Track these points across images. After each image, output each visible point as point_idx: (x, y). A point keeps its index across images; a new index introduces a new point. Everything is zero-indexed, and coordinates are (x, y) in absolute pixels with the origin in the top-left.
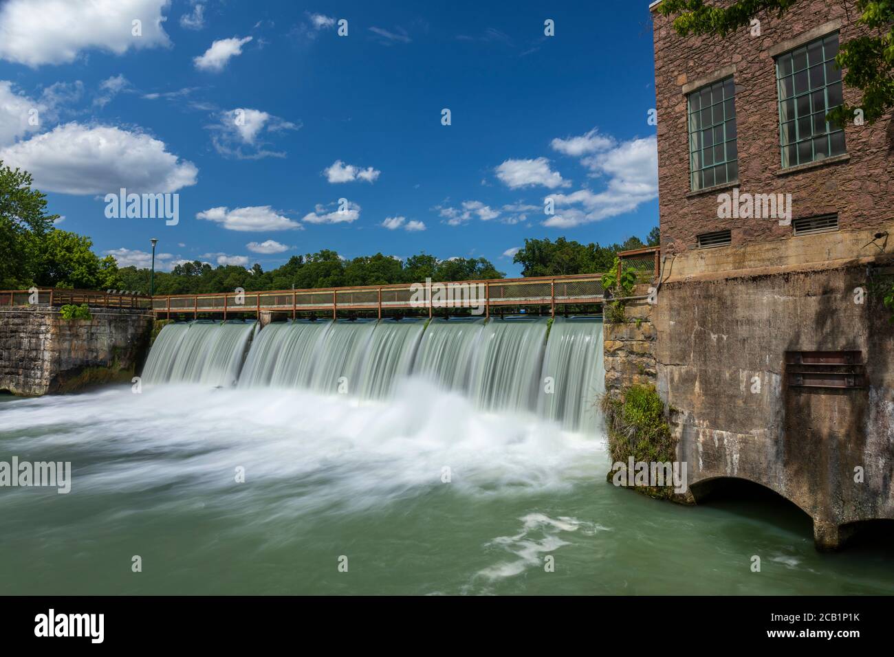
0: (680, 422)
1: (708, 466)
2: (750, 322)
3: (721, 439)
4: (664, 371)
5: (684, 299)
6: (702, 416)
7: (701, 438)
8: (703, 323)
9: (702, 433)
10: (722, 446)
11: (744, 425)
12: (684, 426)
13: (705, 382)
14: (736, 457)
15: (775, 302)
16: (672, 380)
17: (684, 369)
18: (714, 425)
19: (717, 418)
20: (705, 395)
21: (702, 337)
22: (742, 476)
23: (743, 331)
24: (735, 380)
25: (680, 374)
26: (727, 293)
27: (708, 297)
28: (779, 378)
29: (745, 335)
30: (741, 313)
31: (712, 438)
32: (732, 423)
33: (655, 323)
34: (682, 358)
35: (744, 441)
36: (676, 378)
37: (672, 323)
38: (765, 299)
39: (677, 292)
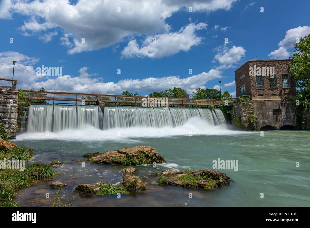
0: (258, 120)
1: (263, 125)
2: (268, 106)
3: (265, 121)
4: (255, 113)
5: (258, 103)
6: (262, 118)
7: (262, 121)
8: (261, 106)
9: (262, 120)
10: (265, 122)
11: (268, 118)
12: (259, 120)
13: (262, 114)
14: (267, 123)
15: (271, 103)
16: (257, 114)
17: (258, 112)
18: (264, 119)
19: (264, 118)
20: (262, 115)
21: (261, 108)
22: (268, 125)
23: (267, 107)
24: (266, 113)
25: (258, 113)
26: (265, 102)
27: (262, 103)
28: (272, 112)
29: (268, 107)
30: (267, 105)
31: (263, 121)
32: (266, 118)
33: (253, 106)
34: (258, 111)
35: (268, 120)
36: (257, 113)
37: (256, 106)
38: (270, 103)
39: (257, 102)
